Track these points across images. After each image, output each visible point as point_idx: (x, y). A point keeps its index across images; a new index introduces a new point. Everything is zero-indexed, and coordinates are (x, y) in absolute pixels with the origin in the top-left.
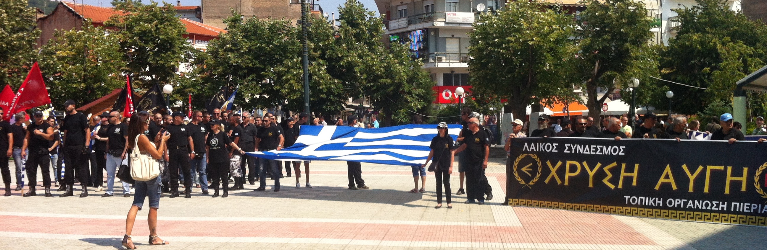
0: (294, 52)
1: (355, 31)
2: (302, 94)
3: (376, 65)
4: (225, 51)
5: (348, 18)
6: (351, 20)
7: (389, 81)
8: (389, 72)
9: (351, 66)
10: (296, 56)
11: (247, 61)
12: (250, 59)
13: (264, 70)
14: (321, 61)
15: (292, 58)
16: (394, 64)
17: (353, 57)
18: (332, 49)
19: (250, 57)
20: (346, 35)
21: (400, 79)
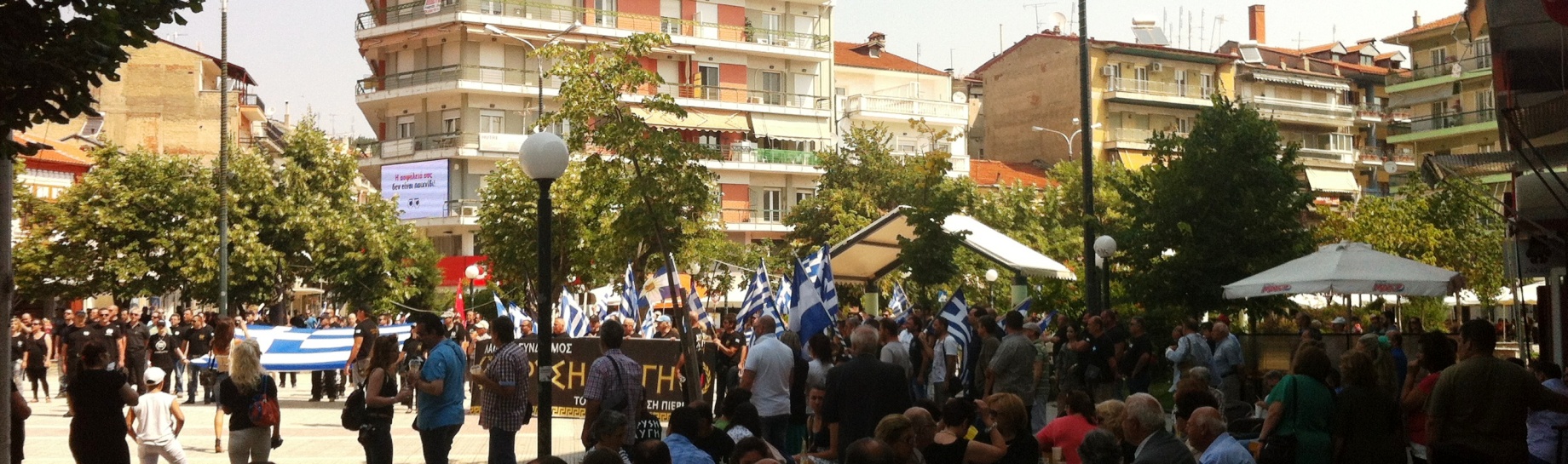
0: (205, 206)
1: (309, 176)
2: (216, 274)
3: (341, 230)
4: (90, 204)
5: (300, 152)
6: (305, 156)
7: (360, 256)
8: (361, 241)
9: (298, 233)
10: (208, 214)
11: (126, 221)
12: (131, 218)
13: (153, 235)
14: (250, 223)
15: (202, 217)
16: (371, 229)
17: (304, 217)
18: (270, 203)
19: (130, 215)
20: (293, 182)
21: (377, 253)
